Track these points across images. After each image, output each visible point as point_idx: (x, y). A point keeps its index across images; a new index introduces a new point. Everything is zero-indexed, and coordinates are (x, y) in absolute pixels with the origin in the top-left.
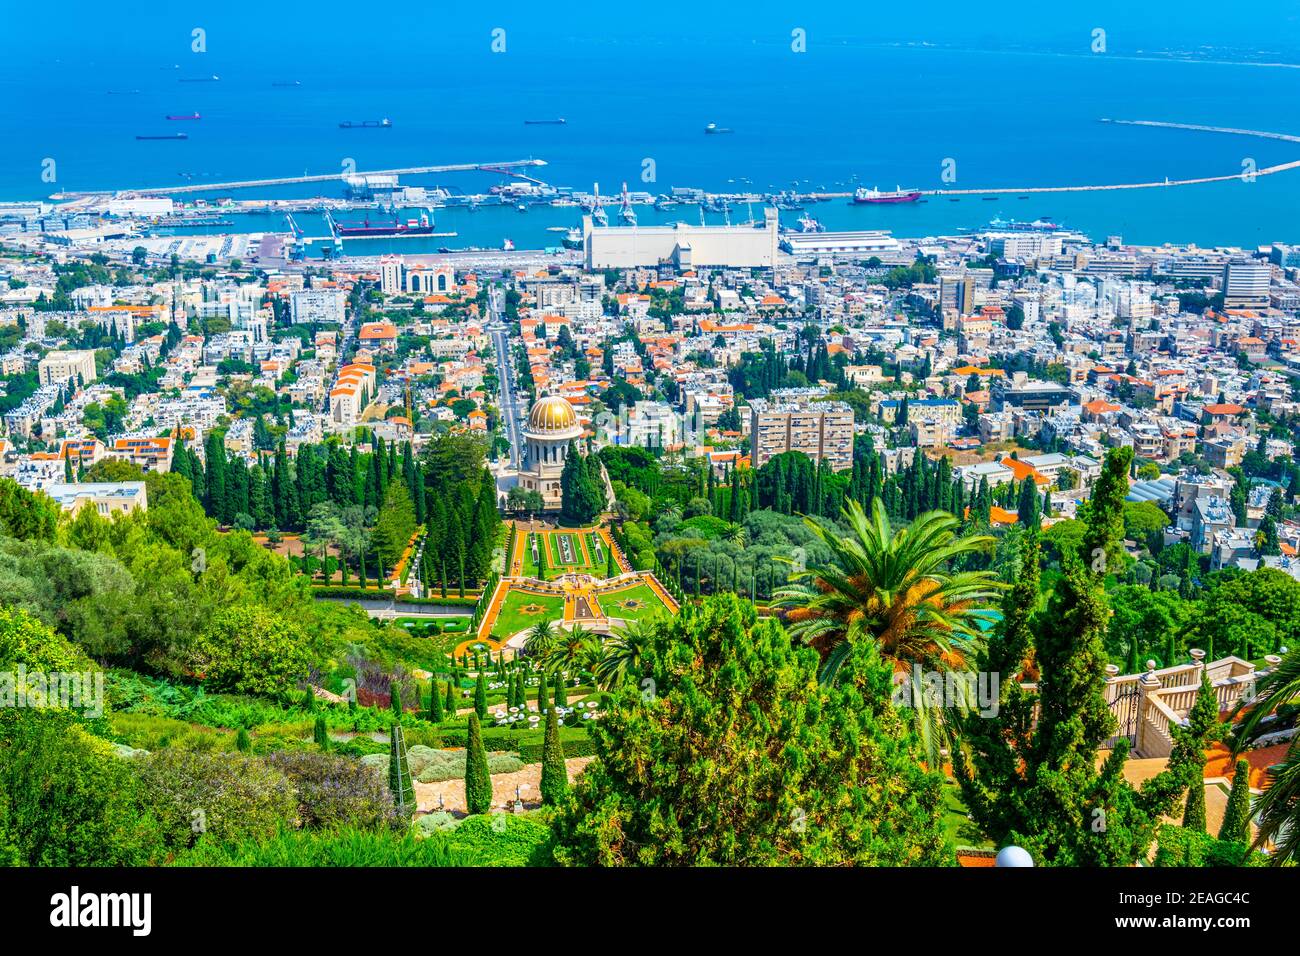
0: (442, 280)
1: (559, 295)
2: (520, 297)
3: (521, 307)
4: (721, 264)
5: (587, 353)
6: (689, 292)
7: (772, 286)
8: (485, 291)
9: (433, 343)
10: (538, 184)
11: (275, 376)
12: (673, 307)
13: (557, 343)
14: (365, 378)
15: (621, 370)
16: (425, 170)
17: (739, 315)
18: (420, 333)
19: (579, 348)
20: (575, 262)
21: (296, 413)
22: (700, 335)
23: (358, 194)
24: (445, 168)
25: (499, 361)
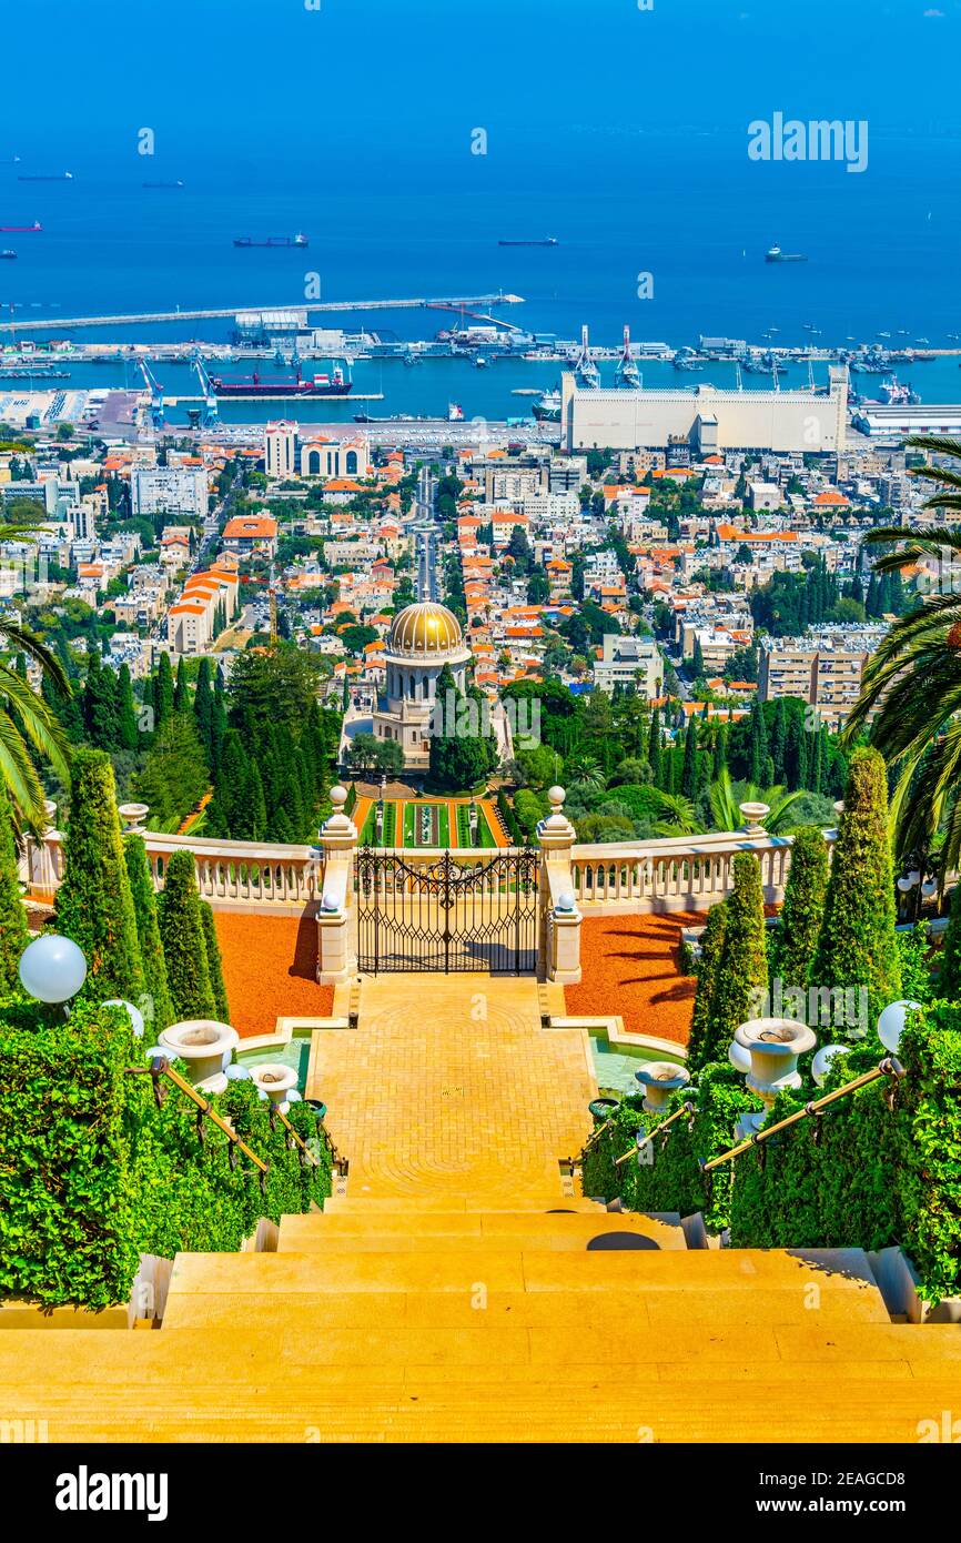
0: (352, 458)
1: (517, 483)
2: (461, 486)
3: (461, 500)
4: (761, 446)
5: (549, 566)
6: (710, 486)
7: (833, 480)
8: (415, 476)
9: (327, 546)
10: (508, 329)
11: (97, 586)
12: (683, 505)
13: (507, 551)
14: (223, 591)
15: (595, 592)
16: (348, 306)
17: (778, 519)
18: (312, 533)
19: (538, 558)
20: (549, 438)
21: (119, 637)
22: (718, 544)
23: (248, 338)
24: (377, 304)
25: (422, 574)
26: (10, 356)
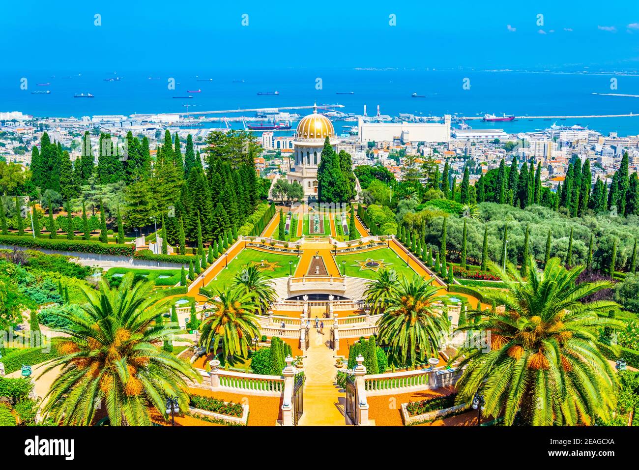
0: (291, 143)
1: (345, 149)
7: (448, 149)
12: (400, 155)
18: (277, 164)
23: (260, 116)
26: (186, 121)
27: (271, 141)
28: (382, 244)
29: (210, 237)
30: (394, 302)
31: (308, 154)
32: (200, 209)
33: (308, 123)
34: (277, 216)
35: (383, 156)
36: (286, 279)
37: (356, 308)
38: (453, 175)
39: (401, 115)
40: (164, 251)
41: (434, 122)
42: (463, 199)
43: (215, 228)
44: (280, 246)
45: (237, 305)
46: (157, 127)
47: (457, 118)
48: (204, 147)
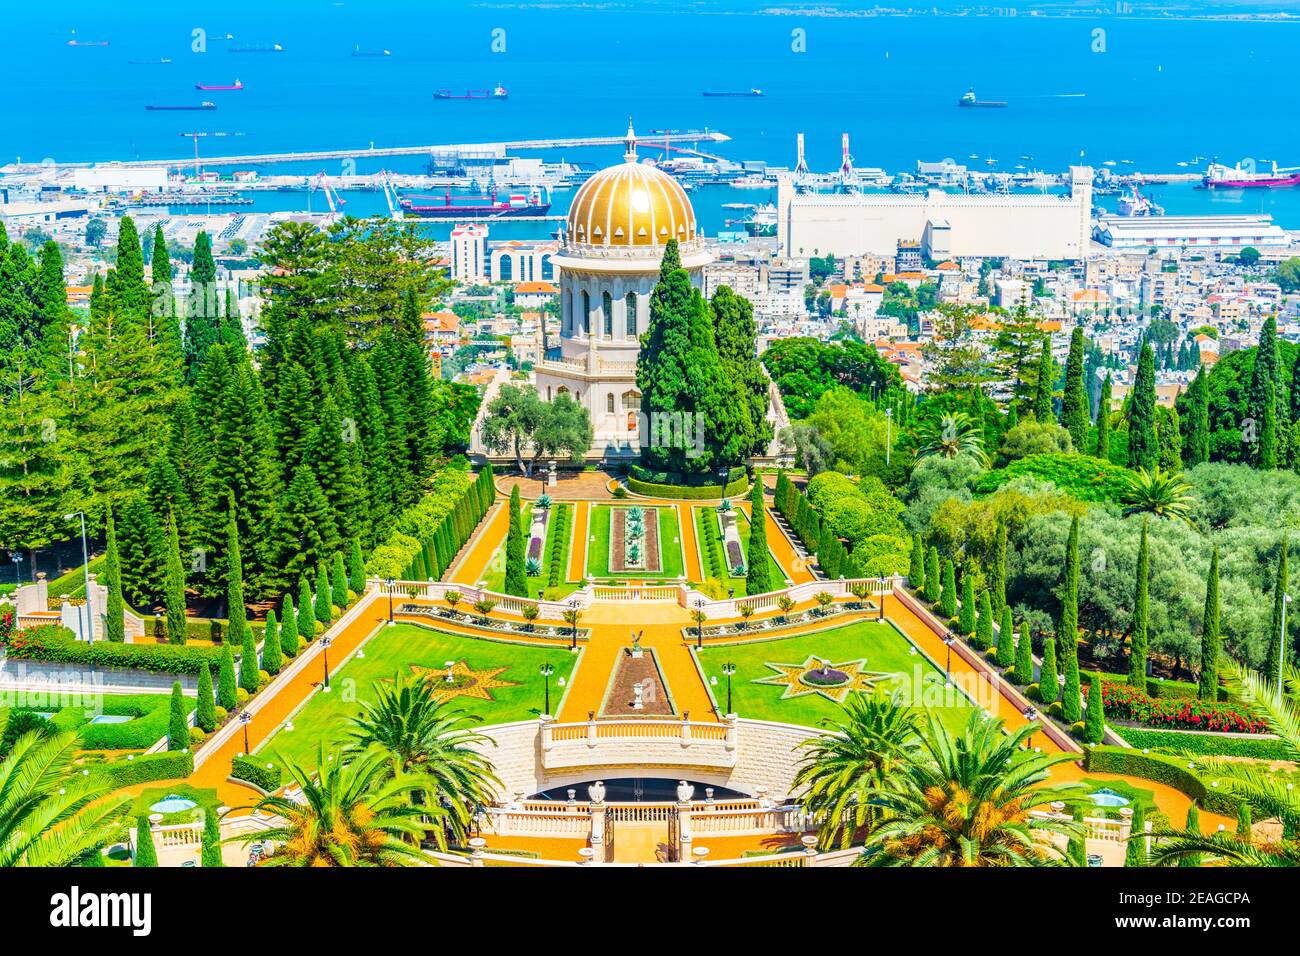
0: (548, 263)
1: (733, 281)
4: (1000, 254)
6: (947, 287)
10: (715, 160)
12: (921, 303)
18: (501, 332)
26: (193, 186)
27: (481, 257)
28: (859, 606)
29: (272, 583)
30: (899, 806)
31: (607, 298)
32: (235, 485)
33: (606, 192)
34: (498, 512)
35: (864, 308)
36: (530, 727)
37: (771, 828)
38: (1101, 372)
39: (925, 167)
40: (115, 632)
41: (1033, 191)
42: (1136, 453)
43: (287, 554)
44: (508, 614)
45: (361, 815)
46: (94, 208)
47: (1115, 178)
48: (250, 274)
